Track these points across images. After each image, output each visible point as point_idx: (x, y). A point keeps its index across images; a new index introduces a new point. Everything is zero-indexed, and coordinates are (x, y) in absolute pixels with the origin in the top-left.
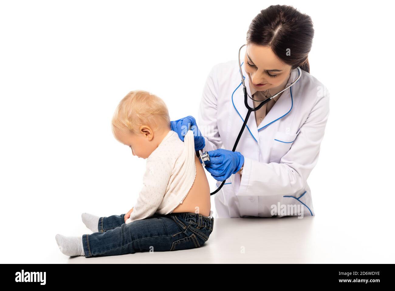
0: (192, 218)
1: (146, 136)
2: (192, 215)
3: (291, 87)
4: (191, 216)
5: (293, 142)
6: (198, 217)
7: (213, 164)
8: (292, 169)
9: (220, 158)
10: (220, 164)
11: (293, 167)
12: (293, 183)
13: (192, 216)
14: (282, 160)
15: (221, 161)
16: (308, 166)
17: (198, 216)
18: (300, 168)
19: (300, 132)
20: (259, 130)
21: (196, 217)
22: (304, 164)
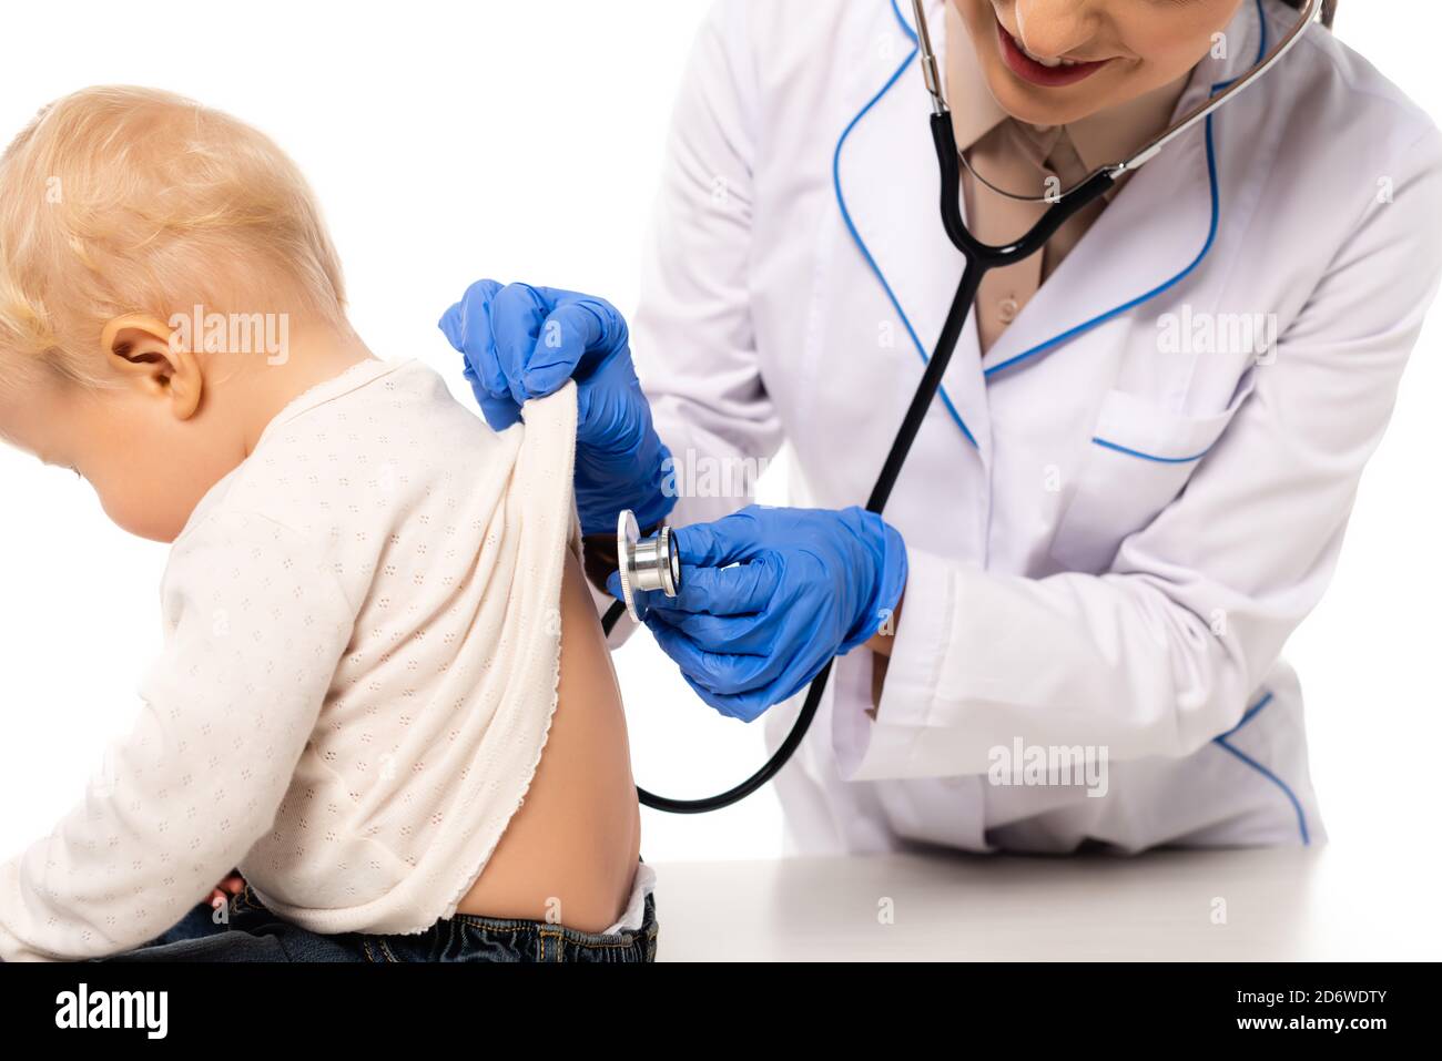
0: (492, 949)
1: (153, 386)
2: (490, 933)
3: (1209, 117)
4: (484, 939)
5: (1203, 461)
6: (533, 942)
7: (706, 612)
8: (1187, 616)
9: (750, 576)
10: (751, 613)
11: (1188, 604)
12: (1192, 699)
13: (490, 936)
14: (1130, 554)
15: (760, 595)
16: (1274, 604)
17: (535, 934)
18: (1237, 618)
19: (1249, 399)
20: (992, 376)
21: (520, 944)
22: (1257, 591)
